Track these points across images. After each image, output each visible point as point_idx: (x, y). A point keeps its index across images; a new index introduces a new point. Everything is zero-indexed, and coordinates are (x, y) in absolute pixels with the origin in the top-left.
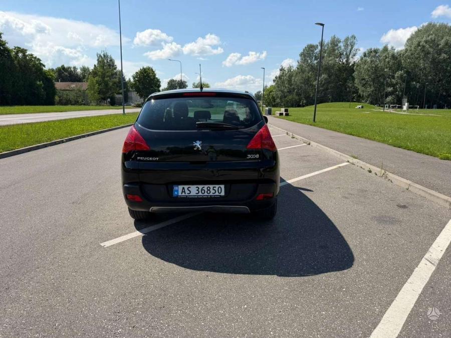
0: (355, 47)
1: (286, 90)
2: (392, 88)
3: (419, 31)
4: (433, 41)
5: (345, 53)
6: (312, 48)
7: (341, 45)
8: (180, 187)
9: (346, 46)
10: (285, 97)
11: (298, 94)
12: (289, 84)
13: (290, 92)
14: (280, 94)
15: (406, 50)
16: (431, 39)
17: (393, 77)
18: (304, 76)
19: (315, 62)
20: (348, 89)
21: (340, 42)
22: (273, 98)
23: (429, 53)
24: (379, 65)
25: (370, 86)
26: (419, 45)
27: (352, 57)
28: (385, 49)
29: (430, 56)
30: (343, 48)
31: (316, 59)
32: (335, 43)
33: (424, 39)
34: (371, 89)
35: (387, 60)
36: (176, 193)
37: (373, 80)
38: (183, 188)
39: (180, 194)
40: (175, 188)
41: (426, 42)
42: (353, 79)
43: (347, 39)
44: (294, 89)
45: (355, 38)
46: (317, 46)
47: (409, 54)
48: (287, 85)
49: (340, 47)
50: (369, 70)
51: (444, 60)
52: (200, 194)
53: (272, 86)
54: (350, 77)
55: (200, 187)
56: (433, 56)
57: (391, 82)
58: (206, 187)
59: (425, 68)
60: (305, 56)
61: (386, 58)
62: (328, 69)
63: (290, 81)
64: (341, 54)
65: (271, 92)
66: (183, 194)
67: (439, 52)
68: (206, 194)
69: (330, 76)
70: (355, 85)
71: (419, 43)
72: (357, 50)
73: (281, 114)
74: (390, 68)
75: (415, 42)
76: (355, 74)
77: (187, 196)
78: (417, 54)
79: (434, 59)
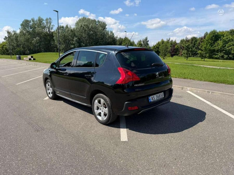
0: (52, 24)
1: (15, 45)
2: (73, 46)
3: (80, 20)
4: (87, 25)
5: (47, 26)
6: (27, 21)
7: (44, 22)
8: (151, 97)
9: (47, 23)
10: (15, 49)
11: (24, 48)
12: (16, 42)
13: (18, 46)
14: (11, 47)
15: (77, 28)
16: (86, 24)
17: (73, 40)
18: (26, 37)
19: (31, 30)
20: (52, 46)
21: (43, 20)
22: (6, 49)
23: (86, 30)
24: (66, 34)
25: (63, 44)
26: (81, 26)
27: (51, 29)
28: (67, 26)
29: (87, 32)
30: (45, 24)
31: (31, 28)
32: (40, 20)
33: (83, 24)
34: (64, 46)
35: (69, 32)
36: (150, 100)
37: (64, 42)
38: (152, 97)
39: (151, 101)
40: (149, 98)
41: (84, 25)
42: (54, 40)
43: (47, 19)
44: (20, 45)
45: (51, 19)
46: (31, 21)
47: (79, 30)
48: (15, 42)
49: (44, 23)
50: (61, 37)
51: (92, 34)
52: (158, 99)
53: (4, 42)
54: (52, 39)
55: (157, 95)
56: (88, 32)
57: (72, 42)
58: (159, 94)
59: (85, 37)
60: (24, 26)
61: (68, 31)
62: (39, 34)
63: (16, 39)
64: (45, 27)
65: (4, 46)
66: (153, 100)
67: (90, 30)
68: (159, 98)
69: (41, 38)
70: (55, 44)
71: (82, 25)
72: (53, 25)
73: (30, 59)
74: (71, 36)
75: (80, 24)
76: (55, 38)
77: (154, 101)
78: (82, 30)
79: (88, 33)
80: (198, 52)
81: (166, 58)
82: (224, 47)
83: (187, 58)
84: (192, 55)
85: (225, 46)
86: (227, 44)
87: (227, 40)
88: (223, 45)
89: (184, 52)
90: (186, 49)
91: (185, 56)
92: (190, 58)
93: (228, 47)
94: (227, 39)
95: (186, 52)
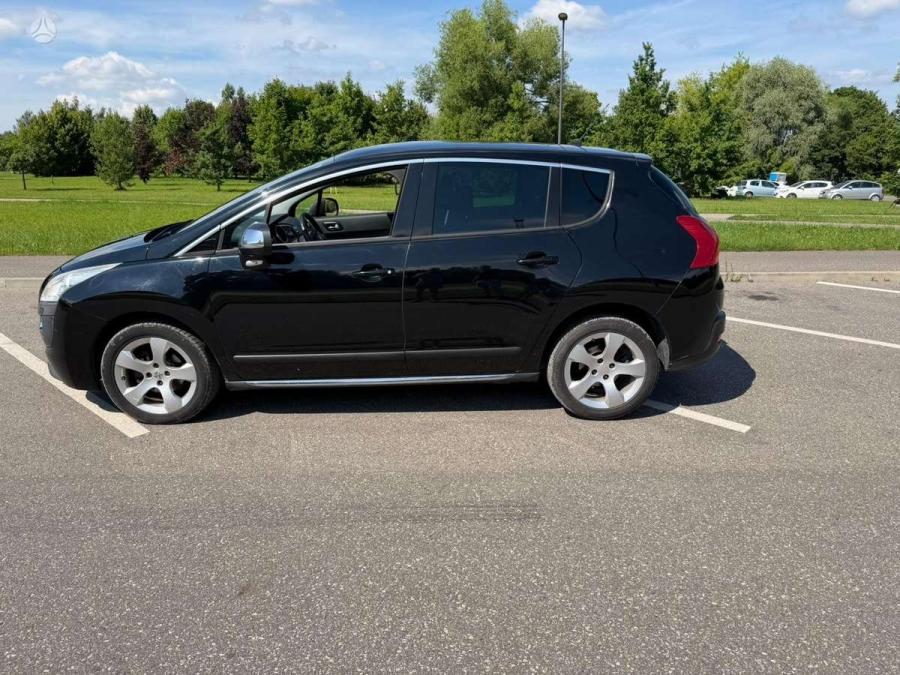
80: (254, 160)
81: (129, 185)
82: (320, 144)
83: (220, 184)
84: (235, 171)
85: (323, 140)
86: (328, 132)
87: (325, 119)
88: (318, 134)
89: (202, 158)
90: (209, 149)
91: (211, 177)
92: (228, 184)
93: (332, 143)
94: (324, 115)
95: (212, 158)
